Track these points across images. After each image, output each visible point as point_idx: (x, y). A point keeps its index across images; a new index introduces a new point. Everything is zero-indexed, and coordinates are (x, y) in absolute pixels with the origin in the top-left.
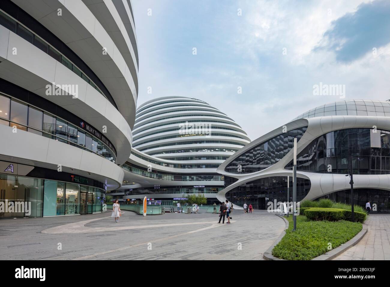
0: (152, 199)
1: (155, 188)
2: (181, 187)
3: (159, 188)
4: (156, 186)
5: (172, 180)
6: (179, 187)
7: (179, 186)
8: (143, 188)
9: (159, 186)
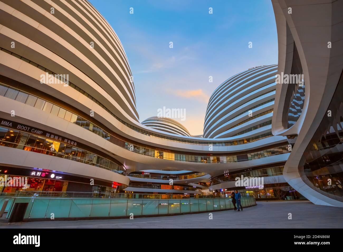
0: (225, 190)
1: (225, 175)
2: (250, 170)
3: (228, 174)
4: (225, 172)
5: (235, 162)
6: (248, 171)
7: (248, 169)
8: (216, 177)
9: (228, 172)
